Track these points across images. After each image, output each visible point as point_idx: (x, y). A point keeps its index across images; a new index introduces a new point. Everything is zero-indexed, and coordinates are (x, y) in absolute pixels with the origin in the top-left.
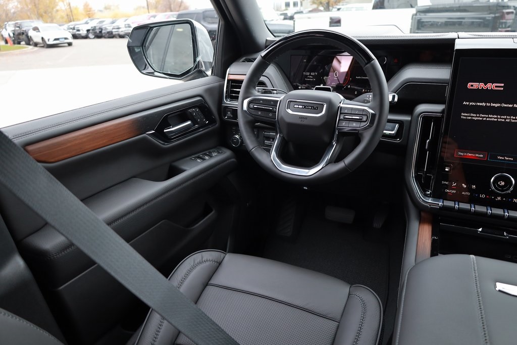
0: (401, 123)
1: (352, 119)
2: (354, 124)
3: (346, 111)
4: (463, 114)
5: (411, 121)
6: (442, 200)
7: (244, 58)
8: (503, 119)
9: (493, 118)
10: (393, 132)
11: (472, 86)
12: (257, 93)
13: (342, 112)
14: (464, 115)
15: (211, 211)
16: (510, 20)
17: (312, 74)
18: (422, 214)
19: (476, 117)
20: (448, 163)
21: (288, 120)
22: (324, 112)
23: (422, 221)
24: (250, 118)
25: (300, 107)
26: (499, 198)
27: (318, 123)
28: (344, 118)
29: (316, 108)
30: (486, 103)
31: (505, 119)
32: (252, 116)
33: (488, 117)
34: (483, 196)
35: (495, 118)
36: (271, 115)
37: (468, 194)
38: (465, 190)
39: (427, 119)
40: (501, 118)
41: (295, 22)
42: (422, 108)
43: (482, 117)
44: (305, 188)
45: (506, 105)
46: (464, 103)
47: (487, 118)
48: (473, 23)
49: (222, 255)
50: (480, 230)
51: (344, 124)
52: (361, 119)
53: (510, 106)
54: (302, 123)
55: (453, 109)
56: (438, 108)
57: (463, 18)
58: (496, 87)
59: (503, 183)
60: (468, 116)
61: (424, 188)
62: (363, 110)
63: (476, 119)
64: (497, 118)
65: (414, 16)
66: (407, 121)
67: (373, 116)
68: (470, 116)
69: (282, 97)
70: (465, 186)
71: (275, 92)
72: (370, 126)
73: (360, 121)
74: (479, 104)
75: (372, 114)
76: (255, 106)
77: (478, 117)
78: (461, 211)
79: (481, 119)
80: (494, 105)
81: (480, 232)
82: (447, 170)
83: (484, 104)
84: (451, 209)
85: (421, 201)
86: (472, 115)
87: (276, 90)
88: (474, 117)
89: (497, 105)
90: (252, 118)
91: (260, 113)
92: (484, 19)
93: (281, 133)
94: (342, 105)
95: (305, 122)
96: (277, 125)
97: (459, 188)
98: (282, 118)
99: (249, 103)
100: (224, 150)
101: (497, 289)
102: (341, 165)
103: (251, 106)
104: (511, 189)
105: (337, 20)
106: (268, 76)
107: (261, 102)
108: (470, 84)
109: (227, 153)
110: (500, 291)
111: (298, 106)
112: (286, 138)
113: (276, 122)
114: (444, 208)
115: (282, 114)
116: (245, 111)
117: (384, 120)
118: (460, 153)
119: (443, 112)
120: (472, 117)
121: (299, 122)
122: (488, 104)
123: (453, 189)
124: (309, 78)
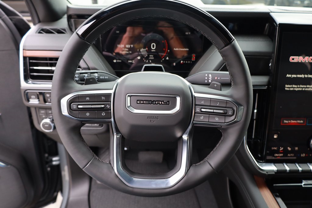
1: (213, 112)
2: (217, 119)
3: (203, 103)
4: (286, 86)
9: (310, 88)
11: (293, 59)
14: (288, 87)
19: (297, 87)
22: (178, 107)
28: (201, 111)
30: (304, 74)
33: (307, 88)
36: (103, 114)
37: (291, 154)
38: (290, 152)
43: (301, 88)
46: (288, 75)
47: (305, 88)
51: (202, 118)
58: (311, 59)
60: (291, 88)
63: (297, 89)
68: (292, 88)
70: (290, 149)
73: (225, 115)
74: (299, 76)
76: (79, 107)
77: (299, 88)
79: (301, 89)
80: (311, 76)
82: (275, 137)
83: (303, 76)
86: (294, 86)
88: (295, 88)
91: (88, 114)
94: (194, 94)
95: (156, 122)
97: (285, 152)
99: (70, 103)
103: (74, 106)
107: (88, 98)
108: (292, 57)
114: (278, 172)
118: (285, 121)
120: (294, 88)
122: (306, 76)
123: (281, 153)
124: (123, 51)
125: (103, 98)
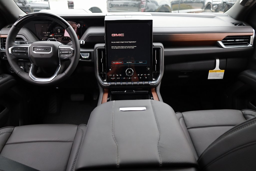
0: (90, 52)
1: (65, 53)
2: (66, 55)
3: (62, 50)
4: (112, 47)
5: (94, 51)
6: (110, 82)
7: (9, 26)
8: (126, 47)
9: (122, 47)
10: (88, 57)
11: (113, 35)
12: (16, 44)
13: (60, 50)
15: (4, 108)
16: (145, 4)
17: (47, 33)
18: (105, 89)
19: (117, 47)
20: (110, 67)
21: (34, 56)
22: (51, 51)
23: (104, 92)
24: (14, 57)
25: (39, 49)
26: (130, 78)
27: (50, 56)
28: (62, 53)
29: (47, 49)
31: (127, 47)
32: (16, 56)
33: (121, 47)
34: (124, 78)
35: (123, 47)
36: (25, 55)
37: (119, 78)
39: (100, 50)
40: (125, 47)
41: (49, 3)
42: (97, 45)
44: (57, 88)
45: (126, 42)
46: (112, 42)
47: (120, 47)
48: (132, 5)
49: (12, 128)
50: (125, 91)
51: (62, 56)
52: (69, 53)
53: (127, 42)
54: (42, 57)
55: (108, 45)
56: (103, 45)
57: (128, 3)
58: (122, 35)
59: (130, 72)
61: (103, 79)
62: (69, 49)
63: (117, 48)
64: (124, 47)
65: (108, 2)
66: (92, 51)
67: (73, 51)
68: (114, 47)
69: (30, 45)
70: (118, 75)
71: (27, 43)
72: (73, 56)
73: (68, 53)
74: (117, 42)
75: (73, 50)
76: (15, 51)
78: (117, 85)
80: (122, 42)
81: (126, 92)
82: (110, 70)
83: (118, 42)
84: (114, 85)
85: (103, 84)
86: (115, 47)
87: (28, 42)
89: (123, 42)
90: (16, 57)
91: (19, 54)
92: (135, 3)
93: (33, 63)
94: (59, 47)
95: (43, 57)
96: (30, 59)
97: (116, 77)
98: (31, 56)
99: (12, 50)
100: (6, 75)
101: (120, 110)
102: (64, 74)
103: (13, 51)
104: (133, 74)
105: (72, 2)
106: (23, 35)
107: (19, 48)
108: (112, 34)
109: (8, 77)
110: (121, 111)
111: (38, 49)
112: (36, 65)
113: (29, 58)
114: (111, 85)
115: (31, 54)
116: (10, 54)
117: (79, 52)
118: (113, 63)
119: (105, 47)
121: (40, 57)
122: (120, 42)
123: (114, 77)
124: (46, 35)
125: (25, 49)
